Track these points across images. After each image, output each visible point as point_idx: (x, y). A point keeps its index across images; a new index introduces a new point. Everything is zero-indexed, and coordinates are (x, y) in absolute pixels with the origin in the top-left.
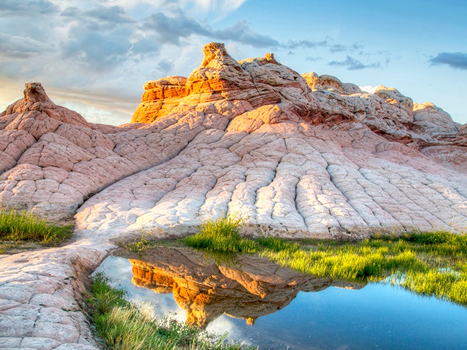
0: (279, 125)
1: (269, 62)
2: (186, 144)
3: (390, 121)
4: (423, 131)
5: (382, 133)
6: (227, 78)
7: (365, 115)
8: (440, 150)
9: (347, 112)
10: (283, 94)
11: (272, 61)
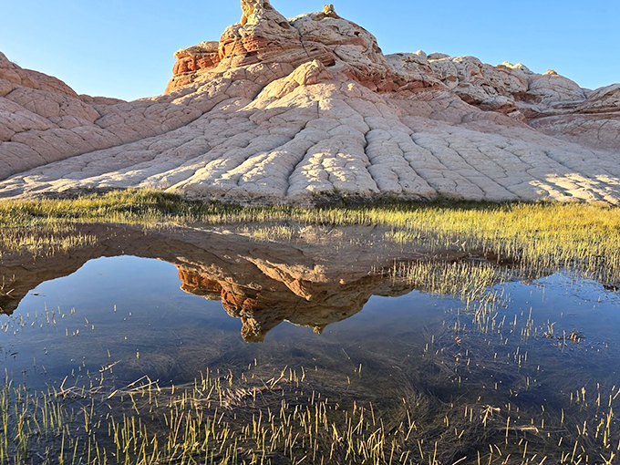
0: (316, 86)
1: (328, 16)
2: (197, 115)
3: (491, 88)
4: (539, 101)
5: (478, 103)
6: (265, 35)
7: (457, 82)
8: (555, 120)
9: (429, 78)
10: (338, 53)
11: (332, 15)
